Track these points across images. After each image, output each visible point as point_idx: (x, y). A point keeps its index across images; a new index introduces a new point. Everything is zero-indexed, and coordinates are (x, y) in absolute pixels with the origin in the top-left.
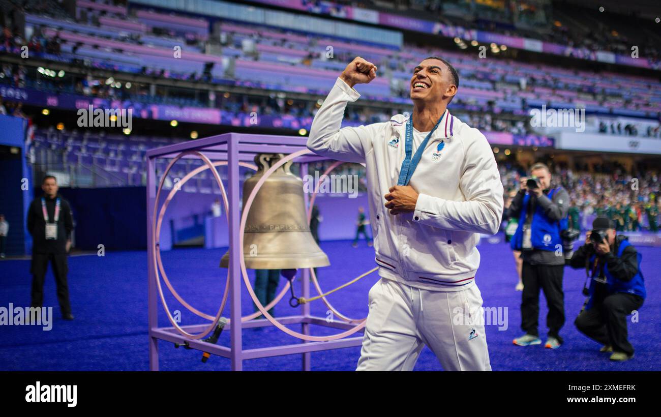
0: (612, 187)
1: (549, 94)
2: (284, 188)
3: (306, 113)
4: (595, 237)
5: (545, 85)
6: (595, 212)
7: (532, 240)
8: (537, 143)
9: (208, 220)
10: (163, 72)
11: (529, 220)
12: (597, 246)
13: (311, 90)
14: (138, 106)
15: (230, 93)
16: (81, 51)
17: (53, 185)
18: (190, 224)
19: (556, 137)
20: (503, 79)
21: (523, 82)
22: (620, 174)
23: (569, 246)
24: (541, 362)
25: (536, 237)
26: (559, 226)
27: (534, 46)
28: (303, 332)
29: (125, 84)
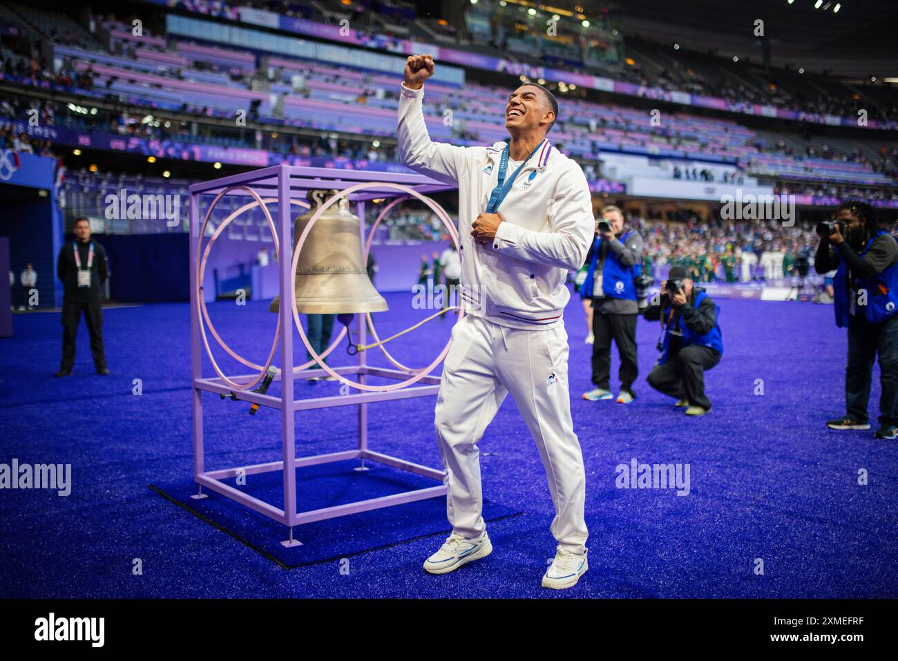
0: (687, 236)
1: (621, 136)
2: (339, 227)
3: (361, 155)
4: (671, 286)
5: (617, 127)
6: (668, 262)
7: (604, 287)
8: (607, 189)
9: (255, 269)
10: (205, 110)
11: (600, 266)
12: (673, 296)
13: (365, 131)
14: (178, 146)
15: (278, 133)
16: (116, 85)
17: (86, 228)
18: (235, 274)
19: (628, 182)
20: (572, 121)
21: (593, 123)
22: (695, 222)
23: (642, 293)
24: (613, 416)
25: (608, 284)
26: (632, 272)
27: (604, 84)
28: (359, 382)
29: (165, 122)
